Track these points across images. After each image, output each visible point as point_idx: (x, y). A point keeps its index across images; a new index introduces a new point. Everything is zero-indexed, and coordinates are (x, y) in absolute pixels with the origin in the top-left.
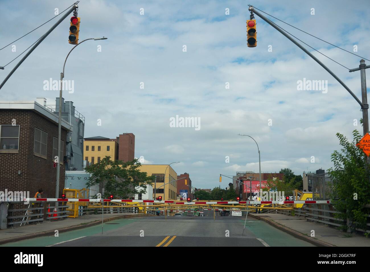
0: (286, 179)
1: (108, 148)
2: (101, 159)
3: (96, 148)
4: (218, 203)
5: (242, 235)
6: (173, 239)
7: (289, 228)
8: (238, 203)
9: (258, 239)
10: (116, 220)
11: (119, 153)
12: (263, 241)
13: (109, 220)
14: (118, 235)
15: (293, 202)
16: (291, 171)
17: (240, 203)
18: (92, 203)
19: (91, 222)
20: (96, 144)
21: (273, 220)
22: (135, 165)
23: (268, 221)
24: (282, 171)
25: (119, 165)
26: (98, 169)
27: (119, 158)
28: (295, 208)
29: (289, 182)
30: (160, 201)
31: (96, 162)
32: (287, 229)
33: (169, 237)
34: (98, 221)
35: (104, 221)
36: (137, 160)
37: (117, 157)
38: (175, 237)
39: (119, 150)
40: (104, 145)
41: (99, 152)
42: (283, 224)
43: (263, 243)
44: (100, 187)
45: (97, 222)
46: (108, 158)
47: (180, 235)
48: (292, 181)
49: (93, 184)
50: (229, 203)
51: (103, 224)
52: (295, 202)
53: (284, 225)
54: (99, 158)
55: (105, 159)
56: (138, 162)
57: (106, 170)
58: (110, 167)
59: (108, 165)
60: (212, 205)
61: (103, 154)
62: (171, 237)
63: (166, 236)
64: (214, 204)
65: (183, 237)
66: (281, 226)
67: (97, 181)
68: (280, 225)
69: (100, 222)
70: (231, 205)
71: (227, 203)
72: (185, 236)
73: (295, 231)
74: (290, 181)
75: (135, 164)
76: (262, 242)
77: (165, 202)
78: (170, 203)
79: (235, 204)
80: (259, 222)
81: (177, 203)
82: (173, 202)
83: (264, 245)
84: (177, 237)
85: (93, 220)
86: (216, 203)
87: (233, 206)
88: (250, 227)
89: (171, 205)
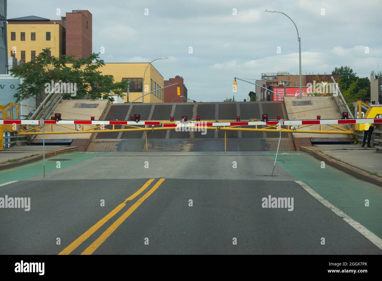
0: (343, 84)
1: (48, 36)
2: (37, 55)
3: (28, 36)
4: (232, 124)
5: (272, 176)
6: (159, 183)
7: (347, 164)
8: (264, 123)
9: (297, 182)
10: (65, 155)
11: (67, 44)
12: (304, 184)
13: (53, 154)
14: (71, 178)
15: (354, 122)
16: (351, 71)
17: (267, 123)
18: (25, 127)
19: (25, 158)
20: (28, 29)
21: (320, 151)
22: (94, 64)
23: (313, 152)
24: (336, 70)
25: (65, 64)
26: (32, 70)
27: (67, 52)
28: (356, 131)
29: (346, 90)
30: (137, 122)
31: (28, 59)
32: (344, 166)
34: (36, 156)
35: (47, 156)
36: (98, 55)
37: (63, 50)
38: (162, 180)
39: (67, 40)
40: (40, 30)
41: (33, 42)
42: (337, 157)
43: (305, 188)
44: (36, 101)
45: (34, 157)
46: (47, 52)
47: (171, 176)
48: (353, 86)
49: (26, 96)
50: (250, 123)
51: (44, 161)
52: (358, 121)
53: (338, 159)
54: (33, 53)
55: (42, 54)
56: (99, 59)
57: (47, 73)
58: (51, 67)
59: (48, 65)
60: (221, 128)
61: (39, 46)
62: (157, 180)
63: (148, 179)
64: (226, 126)
65: (176, 180)
66: (334, 161)
67: (32, 90)
68: (333, 158)
69: (40, 158)
70: (254, 127)
71: (247, 123)
72: (178, 178)
73: (356, 169)
74: (349, 87)
75: (94, 61)
76: (303, 187)
77: (146, 123)
78: (153, 126)
79: (260, 127)
80: (298, 154)
81: (165, 126)
82: (158, 123)
83: (307, 190)
84: (167, 180)
85: (29, 154)
86: (229, 124)
87: (256, 129)
88: (284, 162)
89: (155, 128)
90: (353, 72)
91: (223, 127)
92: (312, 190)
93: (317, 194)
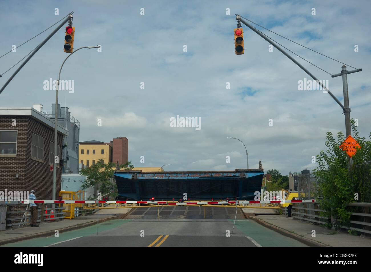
0: (273, 179)
1: (103, 152)
2: (96, 163)
3: (91, 152)
4: (208, 203)
5: (232, 234)
6: (165, 238)
7: (276, 226)
8: (227, 203)
9: (247, 237)
10: (110, 221)
11: (113, 156)
12: (251, 238)
13: (104, 221)
14: (114, 235)
16: (278, 172)
17: (229, 202)
18: (87, 205)
19: (87, 223)
20: (91, 148)
21: (261, 219)
22: (128, 168)
23: (256, 220)
24: (269, 172)
25: (112, 168)
26: (92, 172)
27: (113, 161)
28: (281, 207)
29: (276, 183)
30: (153, 202)
31: (91, 164)
32: (275, 228)
33: (162, 236)
34: (93, 222)
35: (100, 222)
36: (130, 162)
37: (111, 160)
38: (167, 236)
39: (113, 154)
40: (98, 148)
41: (94, 155)
42: (271, 222)
43: (252, 241)
44: (95, 189)
45: (92, 222)
46: (101, 162)
47: (172, 234)
48: (279, 181)
49: (88, 186)
50: (219, 203)
51: (98, 225)
53: (271, 223)
54: (94, 161)
55: (99, 162)
56: (131, 165)
57: (101, 173)
58: (104, 169)
59: (102, 168)
61: (97, 158)
62: (164, 236)
63: (159, 236)
64: (205, 204)
65: (176, 236)
66: (269, 225)
67: (92, 183)
68: (268, 223)
69: (95, 223)
70: (221, 204)
71: (217, 203)
73: (282, 229)
74: (277, 181)
75: (129, 166)
76: (251, 240)
77: (158, 202)
78: (162, 204)
79: (224, 204)
80: (248, 220)
81: (169, 204)
82: (165, 202)
83: (253, 242)
84: (170, 236)
85: (89, 221)
86: (207, 203)
87: (223, 206)
88: (239, 226)
89: (163, 205)
90: (279, 173)
91: (203, 204)
92: (256, 242)
93: (259, 245)
